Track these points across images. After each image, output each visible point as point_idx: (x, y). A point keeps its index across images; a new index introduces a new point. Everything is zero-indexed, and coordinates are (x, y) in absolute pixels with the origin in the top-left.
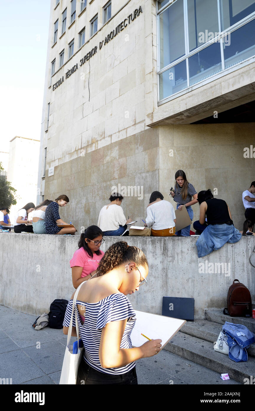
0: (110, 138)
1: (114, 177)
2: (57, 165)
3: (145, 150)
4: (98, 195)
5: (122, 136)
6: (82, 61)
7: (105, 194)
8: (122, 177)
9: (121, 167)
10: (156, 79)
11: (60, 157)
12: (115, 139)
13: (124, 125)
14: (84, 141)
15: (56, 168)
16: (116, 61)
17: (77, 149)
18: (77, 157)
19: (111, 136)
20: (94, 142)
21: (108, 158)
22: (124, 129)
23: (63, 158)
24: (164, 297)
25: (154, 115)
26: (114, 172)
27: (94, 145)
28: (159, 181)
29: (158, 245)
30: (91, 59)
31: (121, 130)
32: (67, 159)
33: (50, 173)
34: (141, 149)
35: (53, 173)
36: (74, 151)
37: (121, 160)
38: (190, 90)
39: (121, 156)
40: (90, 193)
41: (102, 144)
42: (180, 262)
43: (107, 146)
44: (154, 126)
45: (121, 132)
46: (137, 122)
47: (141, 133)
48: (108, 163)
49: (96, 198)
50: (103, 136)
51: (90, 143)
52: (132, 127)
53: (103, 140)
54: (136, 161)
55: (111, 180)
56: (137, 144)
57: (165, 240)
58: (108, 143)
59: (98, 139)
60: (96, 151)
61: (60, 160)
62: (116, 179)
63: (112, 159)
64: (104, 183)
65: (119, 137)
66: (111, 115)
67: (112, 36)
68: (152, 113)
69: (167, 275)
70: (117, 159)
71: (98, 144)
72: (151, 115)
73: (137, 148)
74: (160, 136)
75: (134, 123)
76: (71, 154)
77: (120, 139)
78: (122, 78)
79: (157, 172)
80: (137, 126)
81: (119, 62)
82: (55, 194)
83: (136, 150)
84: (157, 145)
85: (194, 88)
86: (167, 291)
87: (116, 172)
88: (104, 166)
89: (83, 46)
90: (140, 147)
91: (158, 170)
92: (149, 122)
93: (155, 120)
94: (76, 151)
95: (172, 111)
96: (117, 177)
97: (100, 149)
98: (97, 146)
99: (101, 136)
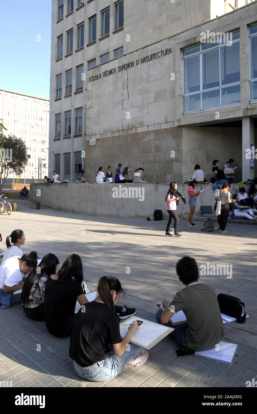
0: (147, 127)
1: (151, 151)
2: (99, 138)
3: (174, 138)
4: (138, 161)
5: (157, 128)
6: (119, 68)
7: (145, 161)
8: (157, 152)
9: (156, 146)
10: (182, 100)
11: (101, 133)
12: (151, 128)
13: (158, 121)
14: (125, 125)
15: (97, 140)
16: (151, 78)
17: (118, 129)
18: (118, 135)
19: (148, 126)
20: (133, 127)
21: (146, 139)
22: (159, 124)
23: (105, 134)
24: (201, 206)
25: (181, 121)
26: (151, 148)
27: (134, 129)
28: (182, 156)
29: (199, 187)
30: (129, 69)
31: (156, 124)
32: (109, 135)
33: (91, 143)
34: (171, 137)
35: (95, 143)
36: (116, 130)
37: (157, 142)
38: (202, 111)
39: (156, 139)
40: (132, 159)
41: (140, 130)
42: (207, 193)
43: (146, 132)
44: (180, 127)
45: (156, 125)
46: (168, 121)
47: (171, 128)
48: (146, 142)
49: (137, 163)
50: (142, 125)
51: (130, 128)
52: (164, 124)
53: (142, 127)
54: (167, 144)
55: (149, 152)
56: (168, 134)
57: (201, 185)
58: (147, 130)
59: (137, 126)
60: (136, 134)
61: (101, 135)
62: (153, 152)
63: (149, 140)
64: (144, 154)
65: (154, 128)
66: (148, 113)
67: (147, 60)
68: (180, 120)
69: (202, 198)
70: (153, 141)
71: (137, 129)
72: (179, 121)
73: (168, 137)
74: (183, 132)
75: (166, 122)
76: (113, 132)
77: (155, 129)
78: (156, 91)
79: (181, 151)
80: (168, 124)
81: (153, 79)
82: (97, 158)
83: (167, 138)
84: (181, 137)
85: (205, 111)
86: (202, 204)
87: (153, 148)
88: (143, 144)
89: (120, 57)
90: (170, 136)
91: (182, 150)
92: (177, 124)
93: (182, 124)
94: (117, 130)
95: (192, 121)
96: (153, 151)
97: (139, 133)
98: (136, 130)
99: (140, 124)
